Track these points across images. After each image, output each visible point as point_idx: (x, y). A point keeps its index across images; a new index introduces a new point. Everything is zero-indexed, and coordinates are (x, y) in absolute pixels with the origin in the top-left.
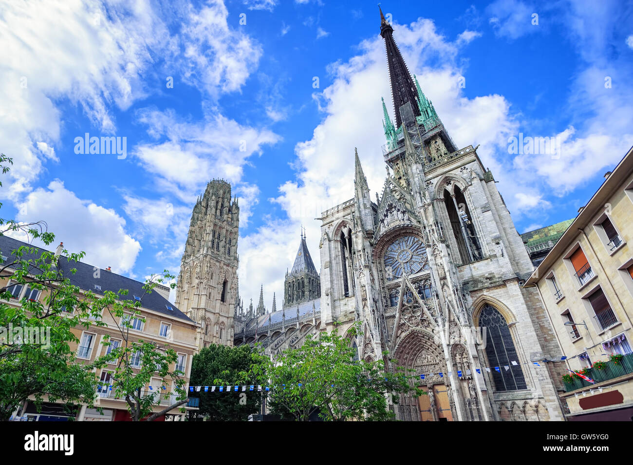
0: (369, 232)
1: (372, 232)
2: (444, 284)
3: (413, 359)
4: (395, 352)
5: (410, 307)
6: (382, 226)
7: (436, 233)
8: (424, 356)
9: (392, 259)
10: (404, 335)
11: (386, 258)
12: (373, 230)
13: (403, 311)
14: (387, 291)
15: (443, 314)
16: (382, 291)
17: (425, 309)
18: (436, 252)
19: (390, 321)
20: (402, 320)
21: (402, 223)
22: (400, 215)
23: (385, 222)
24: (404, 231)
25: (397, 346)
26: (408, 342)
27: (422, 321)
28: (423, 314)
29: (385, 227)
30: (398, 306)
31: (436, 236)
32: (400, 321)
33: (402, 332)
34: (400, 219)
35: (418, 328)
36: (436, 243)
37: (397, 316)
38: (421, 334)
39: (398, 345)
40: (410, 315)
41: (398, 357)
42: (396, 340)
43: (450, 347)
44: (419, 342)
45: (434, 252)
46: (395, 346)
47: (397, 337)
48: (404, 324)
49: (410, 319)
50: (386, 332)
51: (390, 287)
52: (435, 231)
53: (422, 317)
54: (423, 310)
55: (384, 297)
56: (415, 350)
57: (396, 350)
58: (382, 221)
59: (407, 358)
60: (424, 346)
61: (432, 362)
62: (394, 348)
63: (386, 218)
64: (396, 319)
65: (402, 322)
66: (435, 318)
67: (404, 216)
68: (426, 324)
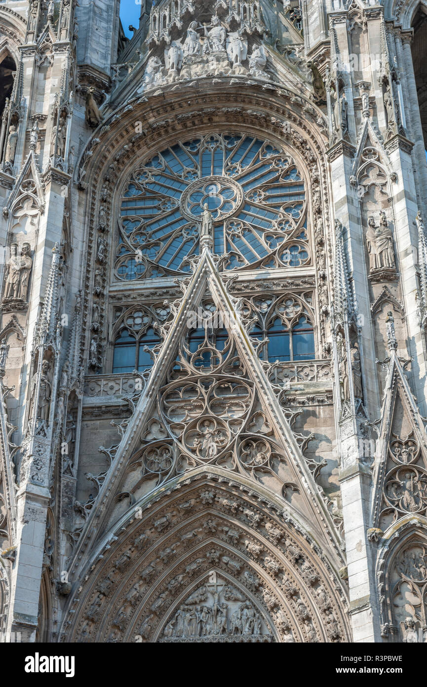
0: (96, 74)
1: (106, 81)
2: (385, 299)
3: (163, 609)
4: (98, 561)
5: (206, 382)
6: (152, 63)
7: (381, 116)
8: (211, 603)
9: (156, 203)
10: (151, 490)
11: (134, 193)
12: (108, 72)
13: (168, 396)
14: (109, 314)
15: (366, 410)
16: (91, 304)
17: (269, 399)
18: (372, 178)
19: (101, 430)
20: (155, 429)
21: (239, 71)
22: (236, 45)
23: (171, 55)
24: (234, 107)
25: (110, 537)
26: (166, 527)
27: (248, 445)
28: (256, 415)
29: (165, 73)
30: (154, 369)
31: (382, 124)
32: (149, 433)
33: (147, 477)
34: (233, 57)
35: (223, 471)
36: (378, 148)
37: (143, 406)
38: (231, 497)
39: (119, 533)
40: (197, 414)
41: (104, 586)
42: (110, 511)
43: (381, 551)
44: (211, 533)
45: (363, 176)
46: (102, 534)
47: (121, 497)
48: (163, 447)
49: (194, 431)
50: (74, 471)
51: (124, 302)
52: (380, 105)
53: (249, 427)
54: (257, 399)
55: (95, 331)
56: (181, 568)
57: (104, 551)
58: (159, 50)
59: (138, 599)
60: (225, 559)
61: (246, 630)
62: (94, 547)
63: (178, 42)
64: (134, 423)
65: (155, 435)
66: (305, 438)
67: (250, 52)
68: (259, 458)
